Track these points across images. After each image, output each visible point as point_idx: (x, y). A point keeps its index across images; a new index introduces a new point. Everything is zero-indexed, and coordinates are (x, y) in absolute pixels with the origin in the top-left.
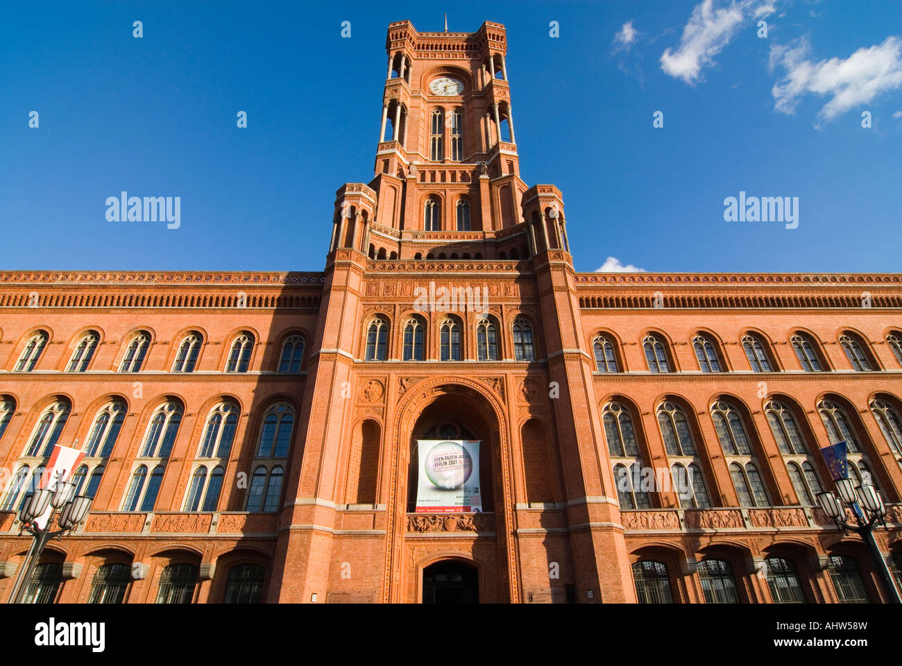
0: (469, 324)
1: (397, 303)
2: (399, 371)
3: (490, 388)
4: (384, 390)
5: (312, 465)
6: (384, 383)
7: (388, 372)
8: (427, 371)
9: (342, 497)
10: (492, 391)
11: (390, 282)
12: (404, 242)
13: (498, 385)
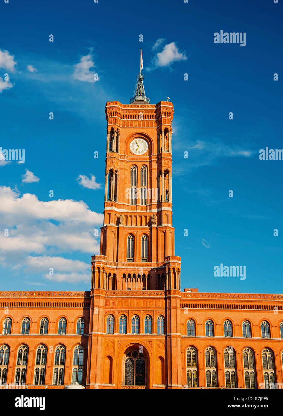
0: (142, 319)
1: (117, 310)
2: (118, 338)
3: (148, 345)
4: (113, 344)
5: (94, 373)
6: (113, 342)
7: (114, 338)
8: (127, 338)
9: (102, 382)
10: (148, 346)
11: (114, 300)
12: (118, 268)
13: (151, 344)
